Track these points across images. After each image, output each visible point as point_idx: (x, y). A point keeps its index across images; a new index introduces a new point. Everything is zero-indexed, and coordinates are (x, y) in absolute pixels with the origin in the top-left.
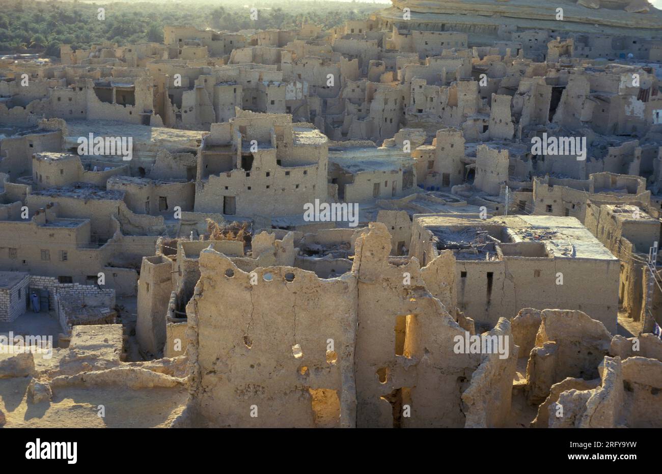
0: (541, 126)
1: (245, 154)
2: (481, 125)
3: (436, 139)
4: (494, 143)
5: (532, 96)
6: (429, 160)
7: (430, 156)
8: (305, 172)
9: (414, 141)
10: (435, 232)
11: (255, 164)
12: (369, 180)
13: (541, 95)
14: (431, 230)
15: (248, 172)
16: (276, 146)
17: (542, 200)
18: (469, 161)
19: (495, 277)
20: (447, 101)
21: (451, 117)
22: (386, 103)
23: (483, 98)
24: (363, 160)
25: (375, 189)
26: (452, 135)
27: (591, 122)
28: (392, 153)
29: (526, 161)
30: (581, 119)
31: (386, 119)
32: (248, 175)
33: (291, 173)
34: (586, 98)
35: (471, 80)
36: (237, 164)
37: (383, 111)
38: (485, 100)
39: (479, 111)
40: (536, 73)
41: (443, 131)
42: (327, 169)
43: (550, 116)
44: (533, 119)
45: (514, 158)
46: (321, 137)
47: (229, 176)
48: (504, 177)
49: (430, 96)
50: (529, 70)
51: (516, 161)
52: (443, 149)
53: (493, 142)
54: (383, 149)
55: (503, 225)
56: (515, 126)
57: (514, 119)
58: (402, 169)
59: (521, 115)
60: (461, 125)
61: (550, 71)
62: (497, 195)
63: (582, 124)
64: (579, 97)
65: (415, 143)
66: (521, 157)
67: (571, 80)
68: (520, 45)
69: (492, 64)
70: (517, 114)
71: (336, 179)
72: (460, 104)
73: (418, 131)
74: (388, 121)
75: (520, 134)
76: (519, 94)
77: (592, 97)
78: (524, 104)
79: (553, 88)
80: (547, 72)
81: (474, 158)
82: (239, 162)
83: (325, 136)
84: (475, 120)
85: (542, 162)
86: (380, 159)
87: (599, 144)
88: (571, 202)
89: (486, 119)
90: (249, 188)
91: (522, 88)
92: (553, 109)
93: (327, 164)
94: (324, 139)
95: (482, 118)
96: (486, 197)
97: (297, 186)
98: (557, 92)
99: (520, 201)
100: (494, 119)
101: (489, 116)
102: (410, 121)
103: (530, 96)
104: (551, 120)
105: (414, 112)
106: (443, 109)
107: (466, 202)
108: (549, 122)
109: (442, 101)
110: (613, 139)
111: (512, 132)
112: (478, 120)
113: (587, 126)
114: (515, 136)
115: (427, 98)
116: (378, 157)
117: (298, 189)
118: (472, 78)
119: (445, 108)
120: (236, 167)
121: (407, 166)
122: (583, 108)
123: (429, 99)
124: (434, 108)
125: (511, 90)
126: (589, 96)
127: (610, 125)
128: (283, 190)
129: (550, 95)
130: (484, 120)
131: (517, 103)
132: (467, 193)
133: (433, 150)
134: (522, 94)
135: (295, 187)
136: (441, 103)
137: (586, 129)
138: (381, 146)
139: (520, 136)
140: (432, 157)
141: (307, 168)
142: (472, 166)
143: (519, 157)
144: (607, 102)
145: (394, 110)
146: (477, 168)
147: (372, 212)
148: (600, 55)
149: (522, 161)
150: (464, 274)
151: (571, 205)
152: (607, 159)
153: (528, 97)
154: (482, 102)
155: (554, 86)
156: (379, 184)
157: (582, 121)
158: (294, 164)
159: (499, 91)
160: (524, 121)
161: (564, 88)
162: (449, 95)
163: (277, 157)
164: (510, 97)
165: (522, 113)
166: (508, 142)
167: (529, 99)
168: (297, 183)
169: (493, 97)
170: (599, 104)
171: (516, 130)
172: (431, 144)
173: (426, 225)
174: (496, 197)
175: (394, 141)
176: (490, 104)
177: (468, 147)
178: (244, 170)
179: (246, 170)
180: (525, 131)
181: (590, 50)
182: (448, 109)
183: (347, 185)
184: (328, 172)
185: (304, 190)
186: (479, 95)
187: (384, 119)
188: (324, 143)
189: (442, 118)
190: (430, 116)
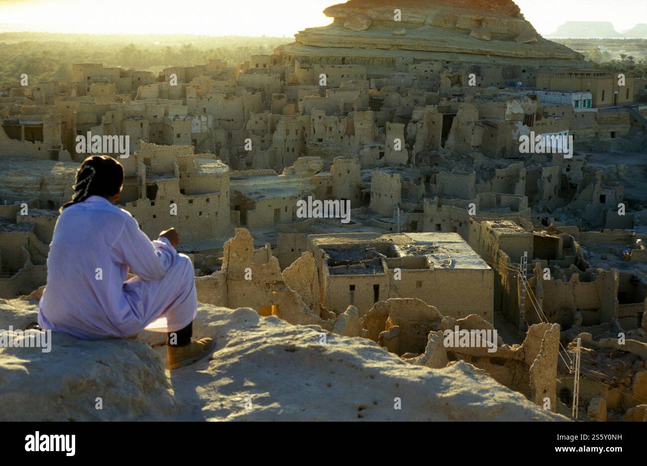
0: (434, 151)
1: (149, 185)
2: (377, 152)
3: (333, 165)
4: (389, 169)
5: (425, 124)
6: (328, 185)
7: (328, 182)
8: (208, 200)
9: (313, 168)
10: (328, 251)
11: (159, 193)
12: (270, 206)
13: (434, 123)
14: (323, 249)
15: (153, 201)
16: (179, 176)
17: (432, 220)
18: (365, 186)
19: (381, 289)
20: (345, 130)
21: (349, 145)
22: (288, 134)
23: (380, 126)
24: (264, 188)
25: (275, 214)
26: (348, 162)
27: (481, 147)
28: (291, 180)
29: (419, 184)
30: (472, 144)
31: (288, 148)
32: (153, 204)
33: (194, 201)
34: (476, 124)
35: (368, 110)
36: (143, 194)
37: (285, 141)
38: (380, 129)
39: (376, 139)
40: (429, 102)
41: (340, 158)
42: (229, 196)
43: (442, 141)
44: (427, 145)
45: (407, 182)
46: (223, 167)
47: (135, 206)
48: (397, 199)
49: (329, 126)
50: (423, 99)
51: (409, 184)
52: (340, 175)
53: (389, 167)
54: (283, 177)
55: (390, 242)
56: (408, 152)
57: (409, 145)
58: (301, 194)
59: (415, 142)
60: (358, 153)
61: (442, 100)
62: (391, 217)
63: (472, 149)
64: (469, 123)
65: (313, 170)
66: (414, 180)
67: (461, 108)
68: (416, 76)
69: (387, 95)
70: (411, 141)
71: (239, 206)
72: (357, 132)
73: (316, 159)
74: (291, 150)
75: (414, 160)
76: (413, 122)
77: (481, 124)
78: (417, 132)
79: (444, 116)
80: (439, 101)
81: (370, 183)
82: (144, 192)
83: (226, 166)
84: (372, 148)
85: (434, 185)
86: (281, 186)
87: (488, 167)
88: (458, 221)
89: (382, 146)
90: (155, 217)
91: (415, 117)
92: (445, 135)
93: (228, 192)
94: (226, 169)
95: (378, 145)
96: (382, 219)
97: (200, 214)
98: (448, 119)
99: (412, 221)
100: (389, 146)
101: (384, 143)
102: (311, 150)
103: (422, 124)
104: (443, 146)
105: (315, 141)
106: (342, 138)
107: (361, 224)
108: (442, 148)
109: (341, 131)
110: (500, 162)
111: (407, 158)
112: (375, 147)
113: (477, 150)
114: (409, 161)
115: (326, 127)
116: (278, 184)
117: (201, 216)
118: (369, 108)
119: (344, 137)
120: (141, 196)
121: (306, 192)
122: (472, 134)
123: (328, 128)
124: (333, 137)
125: (406, 119)
126: (479, 123)
127: (499, 149)
128: (187, 217)
129: (441, 122)
130: (380, 147)
131: (411, 130)
132: (362, 216)
133: (330, 176)
134: (415, 122)
135: (198, 214)
136: (340, 132)
137: (476, 153)
138: (282, 174)
139: (414, 162)
140: (331, 182)
141: (209, 196)
142: (367, 190)
143: (412, 181)
144: (494, 127)
145: (296, 140)
146: (372, 192)
147: (272, 236)
148: (492, 84)
149: (415, 184)
150: (352, 288)
151: (458, 223)
152: (495, 180)
153: (421, 125)
154: (377, 130)
155: (445, 114)
156: (279, 209)
157: (473, 146)
158: (197, 193)
159: (394, 120)
160: (418, 147)
161: (455, 115)
162: (346, 124)
163: (180, 186)
164: (403, 125)
165: (416, 140)
166: (403, 167)
167: (422, 126)
168: (200, 211)
169: (387, 126)
170: (488, 129)
171: (410, 157)
172: (329, 170)
173: (319, 244)
174: (389, 219)
175: (294, 169)
176: (385, 132)
177: (364, 173)
178: (149, 200)
179: (150, 200)
180: (419, 157)
181: (482, 79)
182: (346, 137)
183: (249, 211)
184: (230, 200)
185: (207, 216)
186: (375, 124)
187: (287, 149)
188: (226, 173)
189: (340, 146)
190: (329, 145)
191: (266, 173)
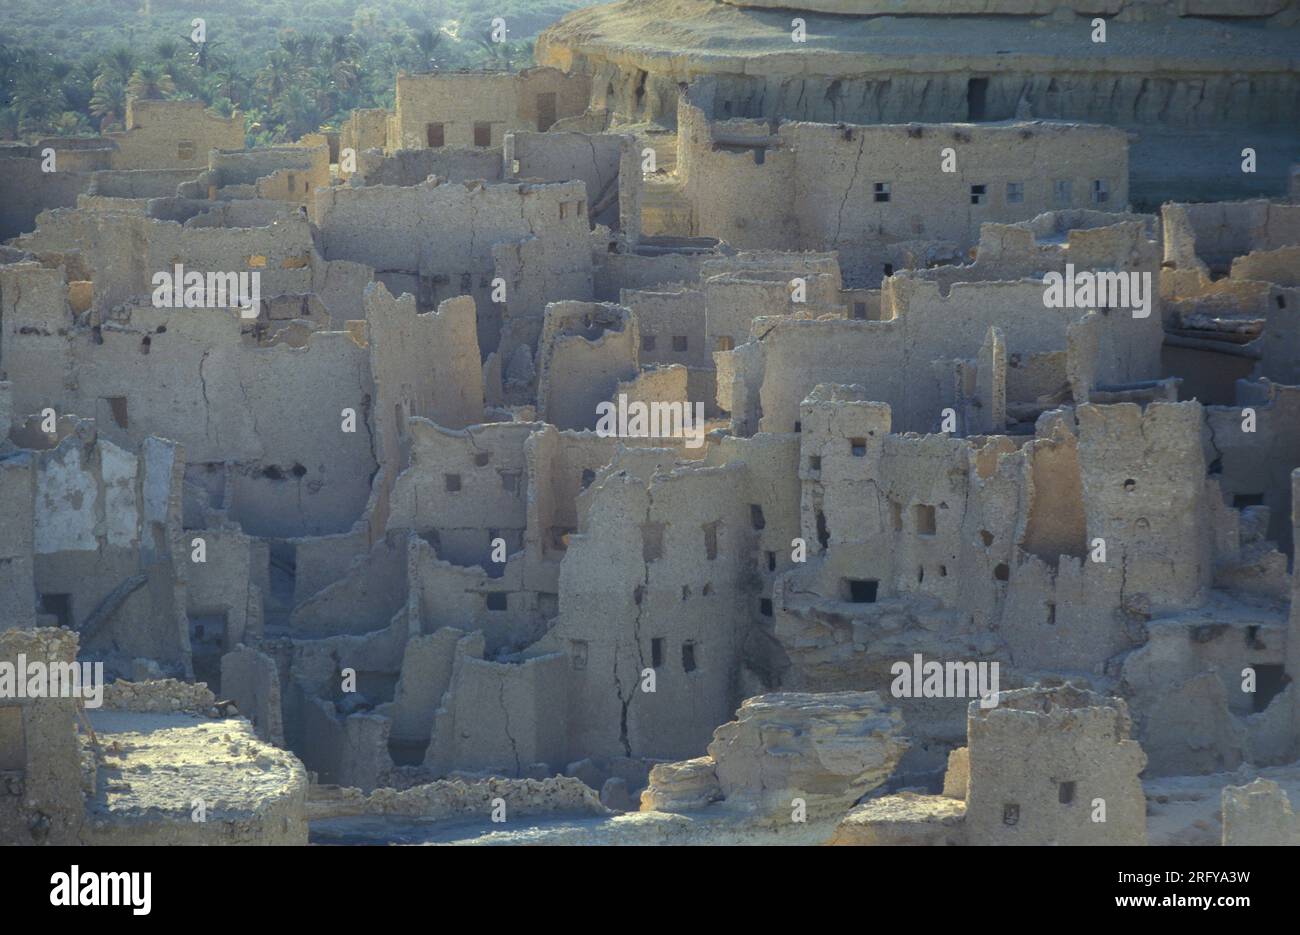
3: (964, 751)
9: (835, 768)
20: (1023, 524)
21: (1052, 619)
22: (653, 552)
26: (1063, 724)
31: (657, 644)
35: (1162, 394)
37: (639, 596)
39: (1221, 580)
41: (1006, 704)
46: (264, 764)
49: (916, 501)
52: (1011, 811)
60: (1112, 668)
65: (839, 779)
72: (1103, 539)
73: (856, 708)
74: (673, 653)
83: (286, 756)
84: (1197, 635)
89: (1269, 624)
94: (280, 777)
95: (1238, 619)
101: (1282, 606)
102: (804, 650)
105: (826, 596)
106: (1002, 573)
109: (992, 527)
112: (1219, 630)
115: (898, 508)
118: (1169, 383)
119: (1013, 566)
123: (909, 516)
124: (943, 571)
130: (1254, 630)
133: (949, 822)
136: (988, 538)
138: (635, 806)
145: (706, 590)
154: (1232, 524)
162: (1031, 487)
172: (935, 787)
175: (712, 773)
176: (1282, 536)
177: (1163, 800)
182: (1028, 573)
186: (1215, 485)
187: (647, 647)
188: (285, 801)
189: (994, 628)
190: (923, 619)
191: (537, 800)
